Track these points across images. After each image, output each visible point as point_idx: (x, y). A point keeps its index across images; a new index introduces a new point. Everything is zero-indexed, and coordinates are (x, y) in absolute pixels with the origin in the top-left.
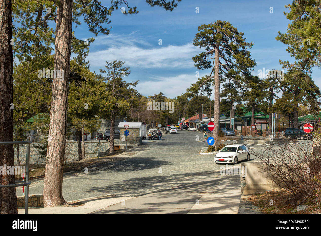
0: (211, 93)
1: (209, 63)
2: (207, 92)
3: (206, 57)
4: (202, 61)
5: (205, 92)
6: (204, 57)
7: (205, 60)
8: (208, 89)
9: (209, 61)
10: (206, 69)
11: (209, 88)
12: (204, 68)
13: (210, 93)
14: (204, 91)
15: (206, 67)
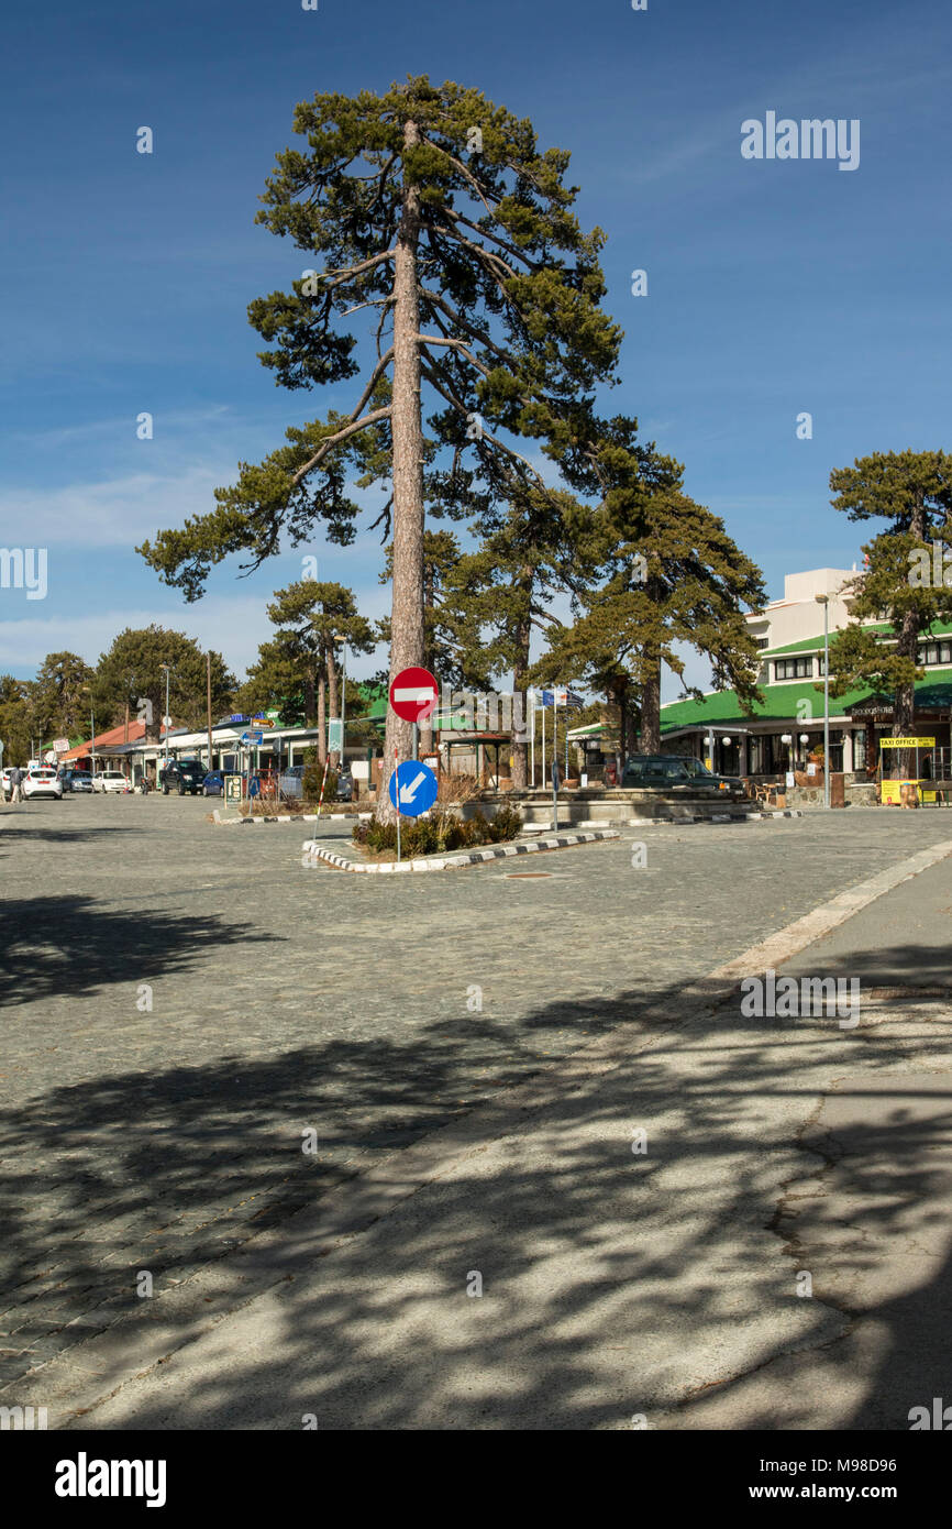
0: (349, 525)
1: (345, 345)
2: (328, 522)
3: (329, 304)
4: (303, 334)
5: (314, 521)
6: (321, 306)
7: (321, 324)
8: (330, 502)
9: (341, 334)
10: (323, 383)
11: (337, 499)
12: (312, 381)
13: (344, 524)
14: (312, 513)
15: (322, 376)
